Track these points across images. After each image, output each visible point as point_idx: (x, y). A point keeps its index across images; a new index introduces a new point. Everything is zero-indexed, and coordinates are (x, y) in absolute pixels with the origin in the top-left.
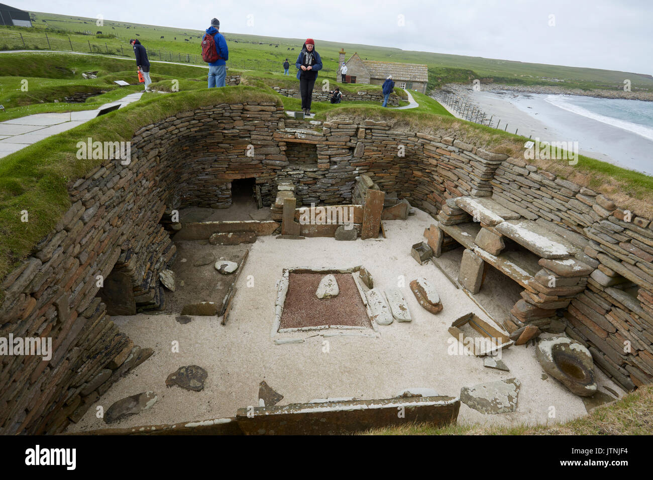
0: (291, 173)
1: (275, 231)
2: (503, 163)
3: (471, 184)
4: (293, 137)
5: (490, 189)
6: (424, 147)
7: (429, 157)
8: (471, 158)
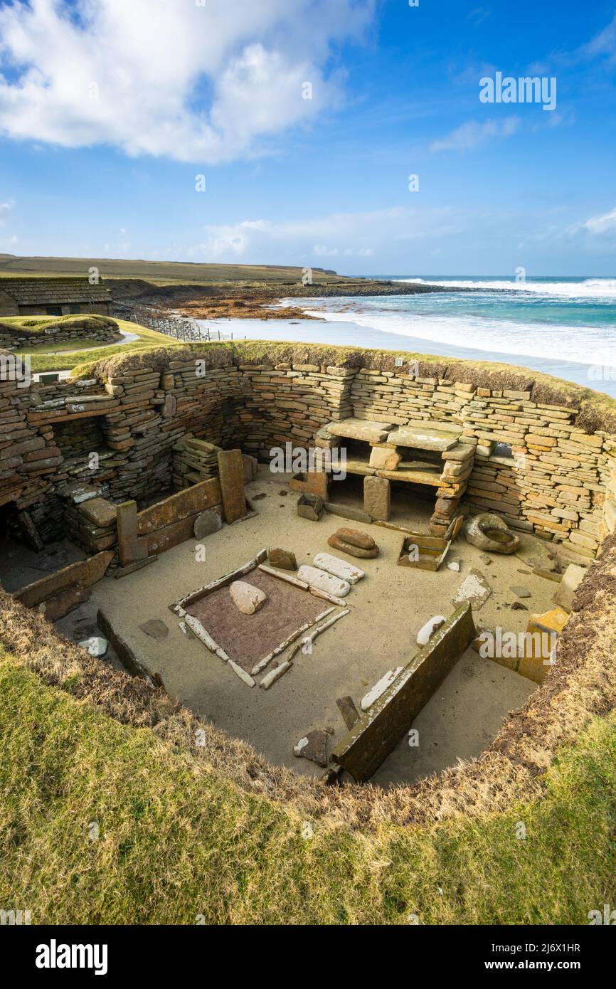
0: (77, 471)
1: (109, 567)
2: (357, 375)
3: (328, 408)
4: (65, 412)
5: (349, 408)
6: (251, 381)
7: (263, 391)
8: (320, 379)
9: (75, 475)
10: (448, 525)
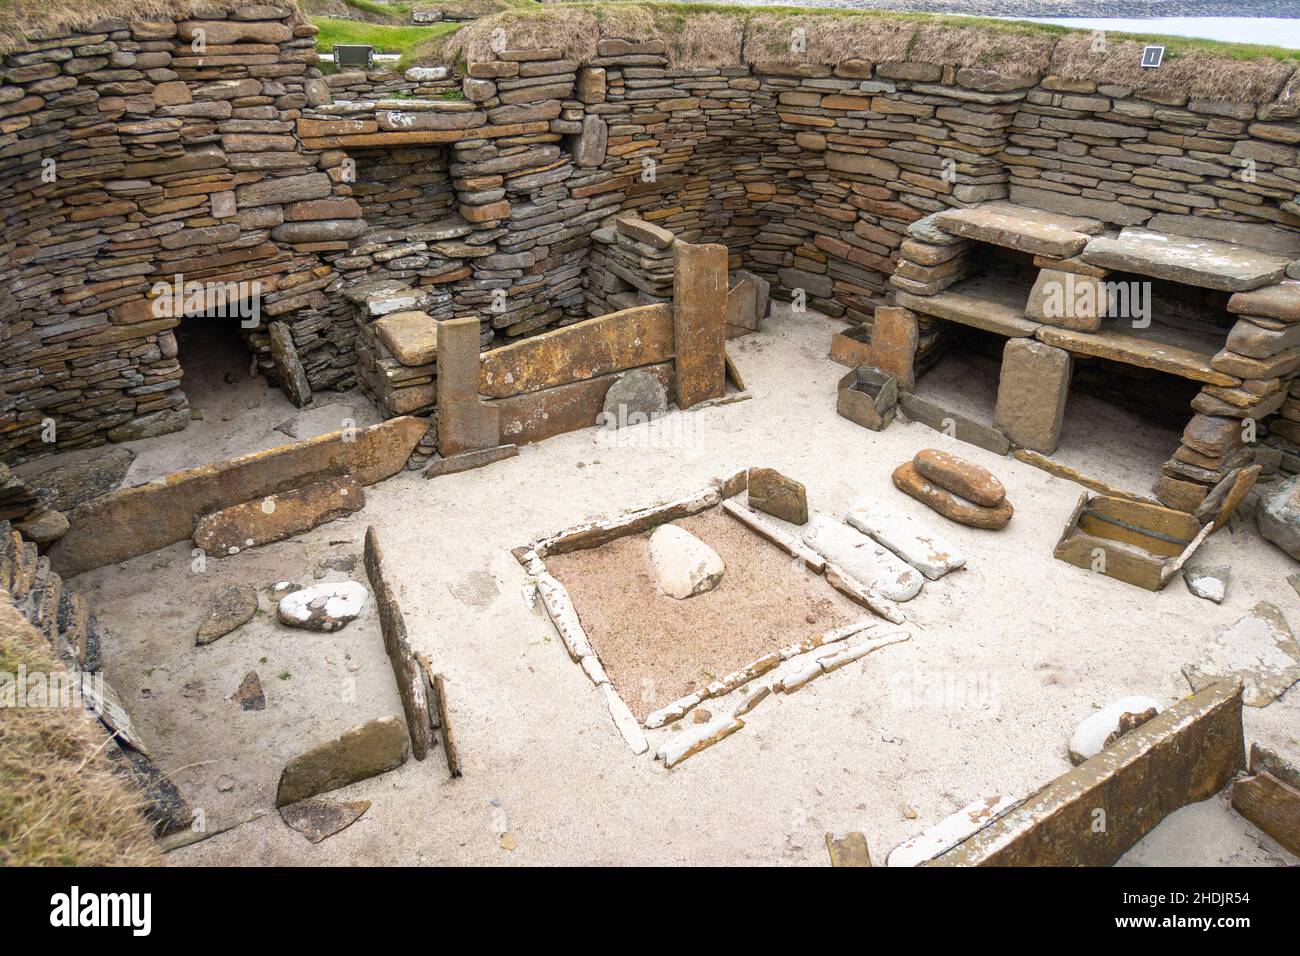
0: (388, 255)
1: (415, 450)
2: (1032, 93)
4: (373, 126)
5: (1000, 178)
6: (778, 103)
7: (801, 128)
8: (939, 101)
9: (384, 263)
10: (1211, 485)
